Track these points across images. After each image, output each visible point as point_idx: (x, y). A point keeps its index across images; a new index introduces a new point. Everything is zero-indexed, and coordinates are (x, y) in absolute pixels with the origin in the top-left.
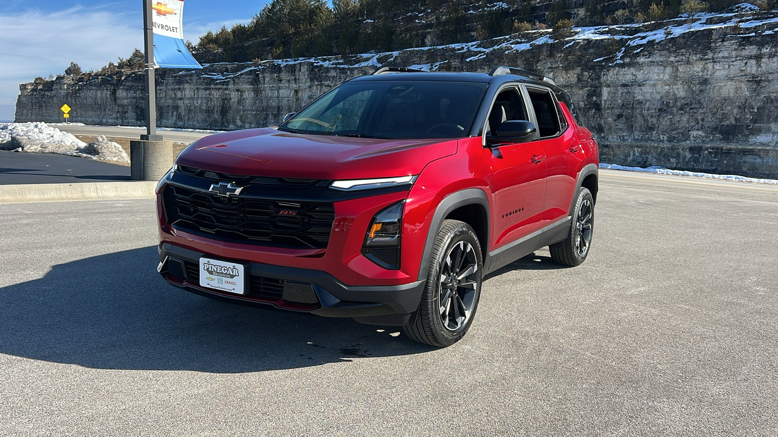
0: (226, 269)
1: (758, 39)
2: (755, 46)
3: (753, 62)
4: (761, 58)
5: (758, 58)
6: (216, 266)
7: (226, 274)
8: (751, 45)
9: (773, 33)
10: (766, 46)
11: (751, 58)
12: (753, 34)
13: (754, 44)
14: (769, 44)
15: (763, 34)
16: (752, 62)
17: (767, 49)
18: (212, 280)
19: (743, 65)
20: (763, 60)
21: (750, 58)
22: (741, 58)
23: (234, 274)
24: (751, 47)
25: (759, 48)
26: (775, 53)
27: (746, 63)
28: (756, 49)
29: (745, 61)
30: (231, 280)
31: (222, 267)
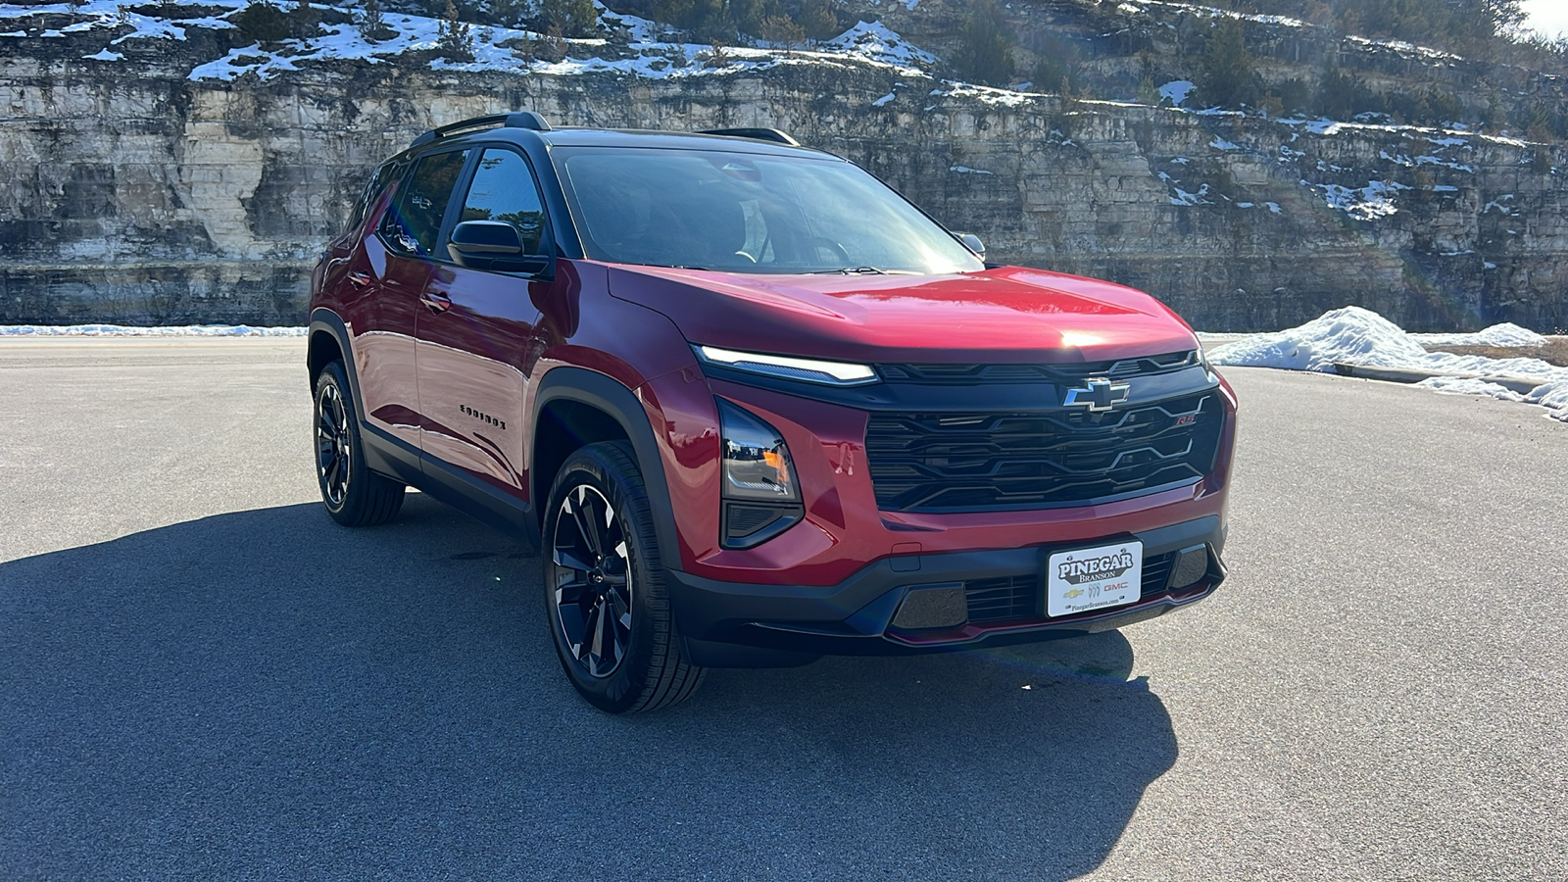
0: (1108, 560)
1: (36, 45)
2: (32, 60)
3: (36, 91)
4: (51, 85)
5: (45, 83)
6: (1086, 563)
7: (1108, 571)
8: (24, 55)
9: (63, 36)
10: (57, 61)
11: (31, 84)
12: (22, 34)
13: (30, 55)
14: (63, 58)
15: (42, 35)
16: (34, 93)
17: (59, 67)
18: (1077, 594)
19: (15, 96)
20: (55, 88)
21: (29, 82)
22: (9, 82)
23: (1124, 566)
24: (25, 60)
25: (42, 64)
26: (78, 76)
27: (22, 94)
28: (37, 65)
29: (18, 89)
30: (1116, 581)
31: (1100, 561)
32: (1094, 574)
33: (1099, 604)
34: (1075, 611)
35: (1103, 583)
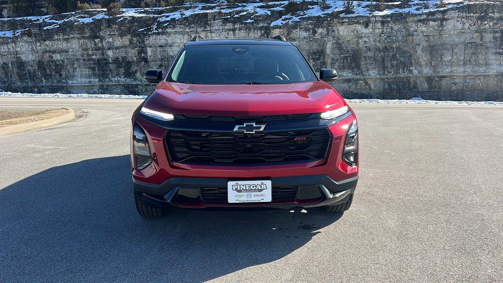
0: (255, 186)
1: (232, 19)
2: (231, 24)
3: (231, 32)
4: (235, 31)
5: (234, 30)
6: (245, 186)
7: (255, 189)
8: (229, 23)
9: (239, 16)
10: (237, 24)
11: (230, 31)
12: (229, 17)
13: (230, 22)
14: (238, 23)
15: (234, 17)
16: (231, 33)
17: (237, 25)
18: (241, 196)
19: (226, 34)
20: (236, 31)
21: (230, 30)
22: (225, 30)
23: (262, 188)
24: (229, 24)
25: (233, 25)
26: (242, 27)
27: (228, 33)
28: (232, 25)
29: (227, 32)
30: (259, 193)
31: (251, 186)
32: (248, 190)
33: (252, 201)
34: (240, 202)
35: (253, 194)
